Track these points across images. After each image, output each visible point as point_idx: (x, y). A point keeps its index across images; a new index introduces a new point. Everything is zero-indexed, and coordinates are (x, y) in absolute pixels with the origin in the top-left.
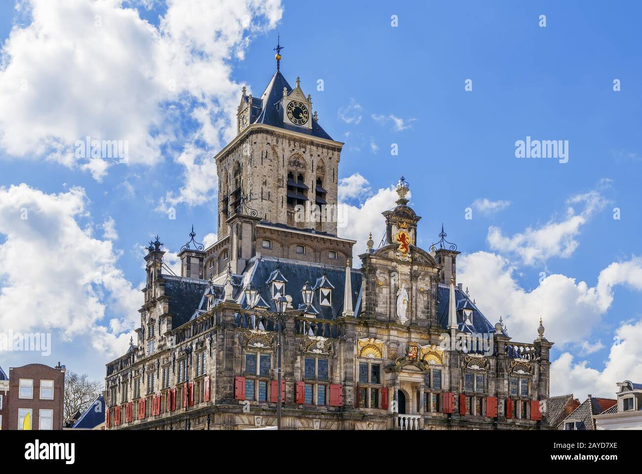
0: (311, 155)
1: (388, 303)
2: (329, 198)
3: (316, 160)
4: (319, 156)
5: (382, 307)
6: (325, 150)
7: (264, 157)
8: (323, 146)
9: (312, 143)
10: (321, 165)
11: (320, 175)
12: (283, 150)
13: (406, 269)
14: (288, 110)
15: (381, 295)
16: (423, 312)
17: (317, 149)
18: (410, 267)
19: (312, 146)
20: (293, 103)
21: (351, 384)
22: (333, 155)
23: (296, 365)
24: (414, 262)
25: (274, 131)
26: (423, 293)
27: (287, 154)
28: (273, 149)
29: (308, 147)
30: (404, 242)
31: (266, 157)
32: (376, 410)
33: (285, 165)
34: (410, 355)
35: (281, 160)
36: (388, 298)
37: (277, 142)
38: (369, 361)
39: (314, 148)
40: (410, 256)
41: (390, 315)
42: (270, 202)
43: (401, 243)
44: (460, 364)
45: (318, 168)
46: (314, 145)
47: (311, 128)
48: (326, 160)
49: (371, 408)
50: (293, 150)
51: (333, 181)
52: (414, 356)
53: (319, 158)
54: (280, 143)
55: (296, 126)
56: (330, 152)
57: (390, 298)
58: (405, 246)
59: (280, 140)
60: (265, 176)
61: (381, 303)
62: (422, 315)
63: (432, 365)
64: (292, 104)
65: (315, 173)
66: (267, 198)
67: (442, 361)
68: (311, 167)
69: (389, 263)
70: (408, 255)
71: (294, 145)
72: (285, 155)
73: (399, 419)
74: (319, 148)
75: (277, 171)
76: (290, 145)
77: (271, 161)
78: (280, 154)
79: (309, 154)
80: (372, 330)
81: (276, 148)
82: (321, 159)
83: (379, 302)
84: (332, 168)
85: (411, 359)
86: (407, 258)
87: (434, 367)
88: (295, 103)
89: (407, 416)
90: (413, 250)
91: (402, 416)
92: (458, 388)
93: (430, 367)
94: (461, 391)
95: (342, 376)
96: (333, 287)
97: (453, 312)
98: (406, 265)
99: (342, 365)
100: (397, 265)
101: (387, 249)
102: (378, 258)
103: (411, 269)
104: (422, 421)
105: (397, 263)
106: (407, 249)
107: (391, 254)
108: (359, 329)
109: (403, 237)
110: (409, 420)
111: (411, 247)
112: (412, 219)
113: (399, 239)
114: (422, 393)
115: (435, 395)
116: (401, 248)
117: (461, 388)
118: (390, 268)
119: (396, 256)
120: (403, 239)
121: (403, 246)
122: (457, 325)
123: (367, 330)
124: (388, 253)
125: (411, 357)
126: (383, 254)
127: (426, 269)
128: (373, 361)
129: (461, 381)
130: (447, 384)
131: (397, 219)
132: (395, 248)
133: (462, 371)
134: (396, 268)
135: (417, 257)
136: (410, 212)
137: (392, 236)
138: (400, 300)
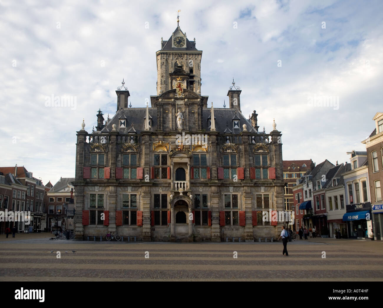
0: (186, 59)
1: (171, 121)
4: (190, 59)
6: (193, 56)
8: (192, 54)
9: (187, 54)
13: (182, 102)
15: (167, 118)
17: (190, 56)
18: (184, 100)
21: (148, 166)
22: (197, 57)
23: (118, 159)
24: (186, 97)
25: (167, 52)
26: (194, 113)
28: (167, 60)
29: (185, 56)
31: (163, 65)
32: (164, 180)
33: (173, 66)
34: (179, 147)
35: (171, 64)
37: (169, 57)
38: (160, 153)
39: (188, 56)
40: (184, 94)
41: (172, 128)
42: (165, 85)
43: (179, 89)
44: (220, 150)
48: (194, 60)
49: (162, 179)
50: (177, 59)
55: (179, 48)
57: (172, 119)
58: (181, 90)
61: (168, 121)
62: (193, 125)
64: (176, 38)
65: (188, 67)
67: (206, 149)
68: (186, 65)
69: (170, 100)
73: (178, 184)
75: (169, 70)
76: (175, 57)
77: (166, 66)
78: (170, 62)
80: (160, 137)
83: (166, 122)
84: (198, 63)
86: (182, 95)
87: (201, 153)
88: (178, 38)
89: (179, 182)
90: (185, 91)
91: (176, 182)
92: (217, 164)
93: (198, 153)
94: (220, 166)
95: (144, 163)
96: (151, 117)
97: (213, 121)
98: (182, 99)
99: (144, 157)
100: (176, 100)
101: (168, 93)
102: (162, 98)
103: (184, 101)
104: (189, 184)
105: (175, 99)
106: (182, 91)
107: (171, 95)
108: (153, 137)
109: (180, 85)
110: (181, 184)
111: (184, 89)
112: (185, 75)
113: (177, 87)
114: (189, 168)
115: (204, 169)
116: (179, 91)
117: (220, 164)
118: (171, 103)
119: (175, 95)
120: (179, 86)
121: (180, 90)
122: (215, 129)
123: (158, 137)
124: (169, 95)
125: (180, 148)
126: (166, 96)
127: (193, 100)
128: (162, 153)
129: (221, 160)
130: (211, 162)
131: (176, 76)
132: (173, 92)
133: (221, 154)
134: (174, 102)
135: (187, 94)
136: (183, 72)
137: (173, 86)
138: (178, 119)
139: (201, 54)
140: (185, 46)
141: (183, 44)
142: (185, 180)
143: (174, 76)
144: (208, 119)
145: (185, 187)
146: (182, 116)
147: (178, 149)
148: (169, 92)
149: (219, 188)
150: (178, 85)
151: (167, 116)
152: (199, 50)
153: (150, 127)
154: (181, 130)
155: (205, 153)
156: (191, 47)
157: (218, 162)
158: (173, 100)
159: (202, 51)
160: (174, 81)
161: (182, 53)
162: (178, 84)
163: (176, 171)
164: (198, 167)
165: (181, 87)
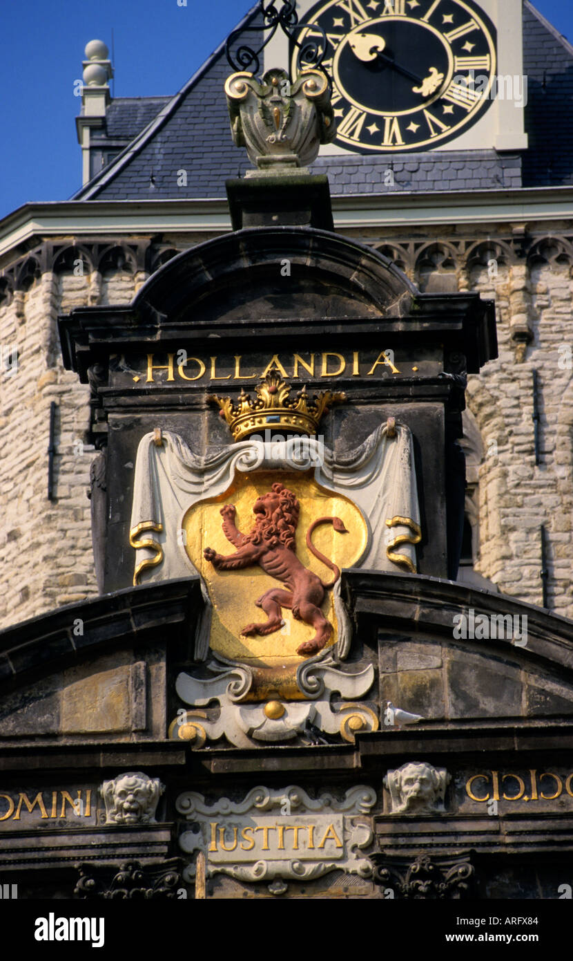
0: (521, 337)
9: (521, 247)
18: (361, 798)
19: (519, 270)
24: (406, 730)
43: (259, 584)
65: (561, 469)
68: (526, 426)
69: (75, 802)
70: (335, 680)
86: (323, 705)
90: (372, 616)
98: (314, 783)
100: (191, 804)
103: (376, 814)
107: (88, 705)
111: (355, 594)
112: (389, 342)
113: (227, 550)
118: (80, 850)
119: (177, 707)
124: (50, 704)
131: (207, 367)
132: (139, 647)
134: (164, 836)
135: (432, 674)
136: (354, 277)
137: (137, 537)
143: (173, 369)
150: (247, 524)
158: (128, 789)
160: (160, 463)
162: (247, 502)
165: (305, 554)
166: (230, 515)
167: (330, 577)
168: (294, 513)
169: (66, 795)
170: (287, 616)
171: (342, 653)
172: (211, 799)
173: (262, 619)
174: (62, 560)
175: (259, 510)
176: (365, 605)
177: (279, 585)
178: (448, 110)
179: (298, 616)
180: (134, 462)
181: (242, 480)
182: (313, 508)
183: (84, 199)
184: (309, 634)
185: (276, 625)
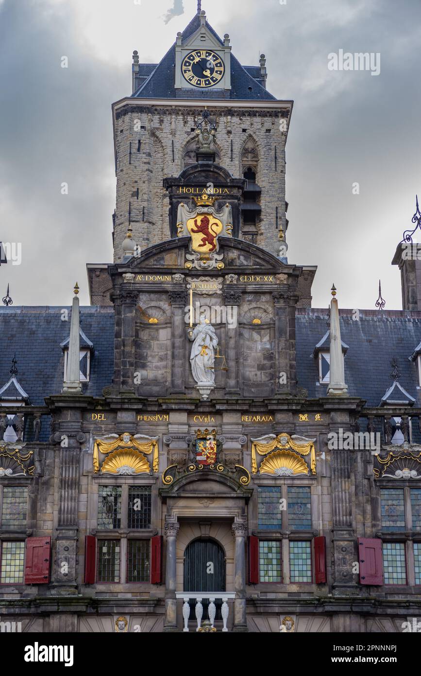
0: (229, 132)
1: (169, 357)
2: (268, 199)
3: (238, 140)
4: (244, 130)
5: (157, 368)
6: (257, 120)
7: (134, 150)
8: (252, 113)
9: (230, 112)
10: (250, 145)
11: (250, 163)
12: (173, 133)
13: (212, 286)
14: (184, 68)
15: (154, 344)
16: (261, 368)
17: (241, 119)
18: (220, 279)
19: (229, 117)
20: (193, 54)
21: (71, 533)
22: (273, 124)
24: (230, 268)
25: (153, 106)
26: (258, 328)
27: (181, 139)
28: (153, 134)
29: (223, 120)
30: (206, 233)
31: (139, 150)
32: (137, 587)
33: (176, 157)
34: (198, 458)
35: (169, 150)
36: (170, 347)
37: (161, 121)
38: (123, 481)
39: (236, 120)
40: (220, 257)
41: (173, 381)
42: (146, 224)
43: (201, 236)
44: (366, 469)
45: (245, 152)
46: (233, 115)
47: (230, 88)
48: (260, 137)
49: (127, 582)
50: (193, 130)
51: (274, 169)
52: (209, 461)
53: (244, 136)
54: (166, 124)
55: (200, 89)
56: (268, 121)
57: (173, 347)
58: (208, 239)
59: (167, 119)
60: (136, 182)
61: (157, 358)
62: (259, 373)
63: (285, 477)
64: (192, 56)
65: (236, 162)
66: (140, 218)
67: (309, 466)
68: (230, 152)
69: (168, 278)
70: (216, 256)
71: (195, 121)
72: (175, 140)
73: (193, 603)
74: (244, 118)
75: (163, 170)
76: (186, 122)
77: (149, 155)
78: (167, 141)
79: (225, 131)
80: (123, 416)
81: (158, 133)
82: (250, 136)
83: (150, 359)
84: (273, 147)
85: (201, 466)
86: (214, 261)
87: (289, 482)
88: (197, 53)
89: (199, 596)
90: (224, 245)
91: (186, 596)
92: (354, 523)
93: (279, 482)
94: (368, 530)
95: (56, 520)
96: (90, 344)
97: (336, 359)
98: (212, 276)
99: (57, 496)
100: (189, 279)
101: (161, 252)
102: (137, 270)
103: (223, 283)
104: (240, 605)
105: (186, 275)
106: (214, 246)
107: (170, 260)
108: (97, 417)
109: (205, 222)
110: (205, 604)
111: (220, 240)
112: (227, 187)
113: (195, 229)
114: (240, 540)
115: (300, 544)
116: (200, 246)
117: (369, 523)
118: (169, 287)
119: (186, 260)
120: (203, 228)
121: (204, 240)
122: (346, 386)
123: (116, 418)
124: (163, 259)
125: (201, 462)
126: (152, 262)
127: (258, 279)
128: (131, 481)
129: (369, 508)
130: (327, 517)
131: (192, 190)
132: (179, 248)
133: (371, 487)
134: (184, 286)
135: (235, 257)
136: (221, 173)
137: (178, 225)
138: (196, 349)
139: (286, 113)
140: (225, 84)
141: (219, 77)
142: (223, 588)
143: (185, 190)
144: (317, 352)
145: (221, 618)
146: (214, 336)
147: (197, 463)
148: (163, 249)
149: (363, 621)
150: (199, 223)
151: (153, 339)
152: (278, 98)
153: (83, 378)
154: (209, 392)
155: (306, 482)
156: (250, 88)
157: (360, 517)
158: (178, 277)
159: (292, 102)
160: (183, 210)
161: (215, 107)
162: (199, 219)
163: (188, 548)
164: (278, 535)
165: (210, 230)
166: (196, 221)
167: (215, 235)
168: (208, 221)
169: (166, 277)
170: (207, 242)
171: (217, 251)
172: (192, 279)
173: (202, 243)
174: (132, 177)
175: (201, 221)
176: (223, 243)
177: (205, 236)
178: (214, 79)
179: (209, 243)
180: (177, 209)
181: (199, 214)
182: (212, 220)
183: (136, 96)
184: (211, 247)
185: (205, 244)
